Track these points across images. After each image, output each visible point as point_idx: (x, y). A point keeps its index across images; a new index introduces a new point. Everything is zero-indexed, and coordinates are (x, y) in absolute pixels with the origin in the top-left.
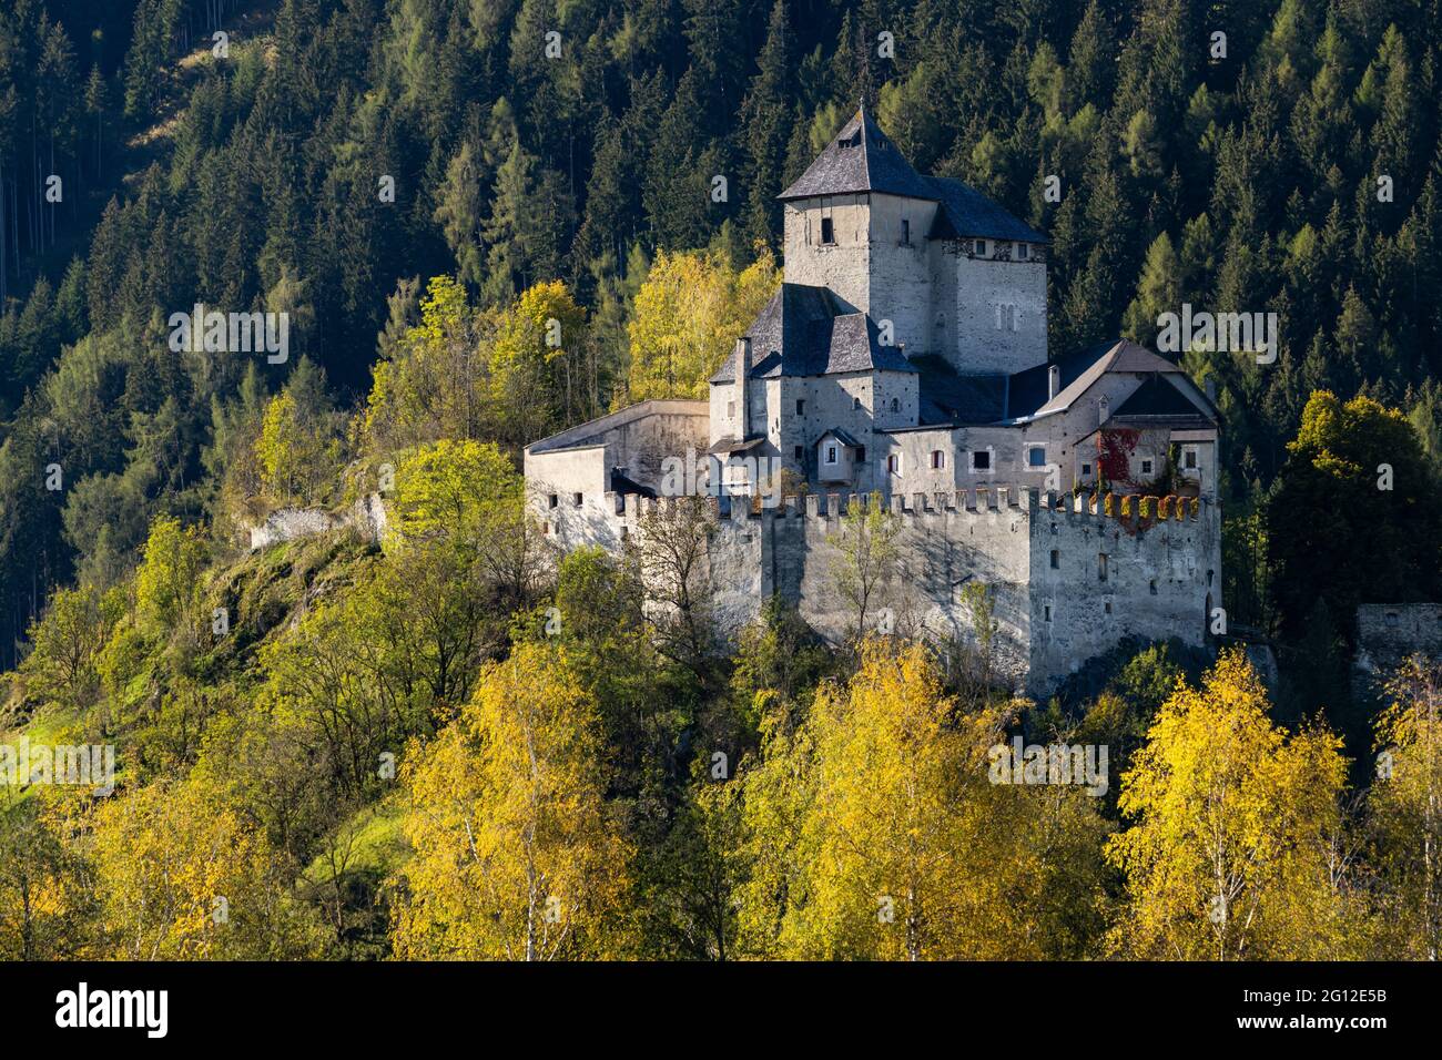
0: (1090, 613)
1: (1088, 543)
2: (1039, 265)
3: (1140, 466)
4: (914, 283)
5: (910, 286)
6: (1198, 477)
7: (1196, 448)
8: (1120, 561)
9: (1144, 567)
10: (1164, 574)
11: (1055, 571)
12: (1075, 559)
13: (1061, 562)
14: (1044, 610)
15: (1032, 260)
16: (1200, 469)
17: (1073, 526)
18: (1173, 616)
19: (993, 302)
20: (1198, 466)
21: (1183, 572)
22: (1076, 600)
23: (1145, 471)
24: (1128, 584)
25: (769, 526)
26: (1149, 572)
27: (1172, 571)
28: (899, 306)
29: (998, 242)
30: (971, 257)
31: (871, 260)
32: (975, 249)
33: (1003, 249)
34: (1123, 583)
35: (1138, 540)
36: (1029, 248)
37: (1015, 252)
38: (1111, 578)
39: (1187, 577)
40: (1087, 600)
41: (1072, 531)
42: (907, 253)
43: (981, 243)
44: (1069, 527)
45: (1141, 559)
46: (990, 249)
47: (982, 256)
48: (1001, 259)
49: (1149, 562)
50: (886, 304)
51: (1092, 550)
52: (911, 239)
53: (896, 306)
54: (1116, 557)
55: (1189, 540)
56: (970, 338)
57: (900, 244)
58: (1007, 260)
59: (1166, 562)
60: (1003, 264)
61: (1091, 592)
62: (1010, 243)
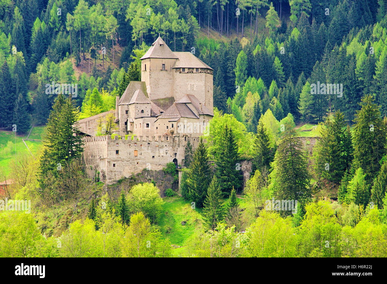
0: (131, 165)
1: (130, 148)
2: (202, 74)
4: (167, 80)
5: (165, 80)
6: (174, 130)
7: (173, 123)
9: (150, 153)
10: (157, 155)
11: (117, 155)
12: (125, 152)
13: (120, 153)
14: (112, 164)
15: (201, 72)
19: (187, 83)
20: (174, 127)
21: (163, 154)
22: (126, 162)
23: (167, 128)
24: (145, 157)
26: (152, 154)
27: (160, 154)
28: (161, 86)
29: (189, 68)
30: (180, 73)
31: (150, 75)
32: (181, 71)
33: (191, 70)
34: (143, 157)
35: (148, 146)
36: (199, 69)
37: (195, 71)
38: (139, 156)
39: (165, 155)
40: (130, 162)
41: (125, 145)
42: (164, 72)
43: (184, 69)
44: (123, 144)
45: (150, 151)
46: (186, 70)
47: (184, 72)
48: (190, 72)
49: (152, 152)
50: (156, 85)
51: (132, 149)
52: (166, 68)
53: (159, 86)
54: (141, 151)
55: (166, 146)
56: (179, 93)
57: (162, 70)
58: (192, 73)
59: (157, 151)
60: (191, 74)
61: (132, 160)
62: (193, 68)
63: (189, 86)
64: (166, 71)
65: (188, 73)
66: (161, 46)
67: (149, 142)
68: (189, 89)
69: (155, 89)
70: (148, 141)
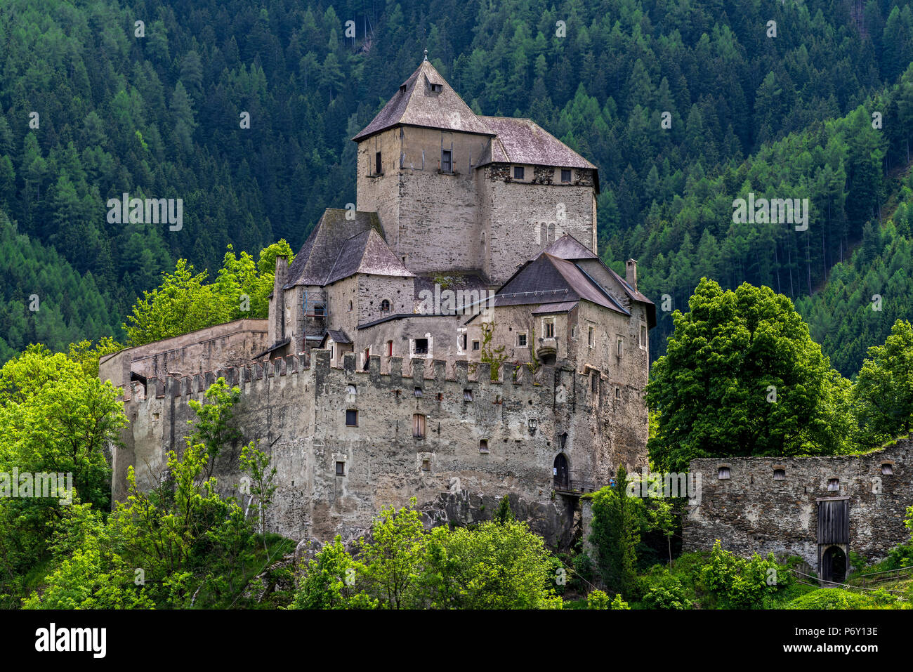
0: (400, 470)
1: (399, 403)
2: (583, 189)
3: (516, 339)
4: (457, 207)
5: (451, 209)
6: (554, 346)
7: (555, 320)
8: (443, 422)
9: (473, 428)
10: (498, 434)
11: (351, 429)
12: (381, 418)
13: (360, 420)
14: (333, 464)
15: (577, 184)
16: (557, 339)
17: (378, 387)
18: (510, 474)
19: (532, 221)
20: (555, 335)
21: (521, 432)
22: (383, 458)
23: (521, 344)
24: (453, 443)
25: (169, 404)
26: (478, 433)
27: (508, 431)
28: (438, 225)
29: (538, 168)
30: (508, 181)
31: (402, 185)
32: (512, 175)
33: (544, 175)
34: (447, 443)
35: (466, 402)
36: (573, 173)
37: (557, 178)
38: (430, 437)
39: (527, 437)
40: (398, 457)
41: (377, 392)
42: (448, 180)
43: (520, 168)
44: (373, 388)
45: (469, 420)
46: (529, 175)
47: (521, 180)
48: (541, 183)
49: (478, 423)
50: (420, 224)
51: (405, 410)
52: (454, 167)
53: (433, 226)
54: (437, 417)
55: (530, 403)
56: (505, 252)
57: (440, 172)
58: (549, 184)
59: (499, 423)
60: (544, 188)
61: (403, 450)
62: (552, 169)
63: (538, 229)
64: (456, 174)
65: (534, 183)
66: (433, 89)
67: (470, 387)
68: (538, 240)
69: (417, 237)
70: (463, 381)
